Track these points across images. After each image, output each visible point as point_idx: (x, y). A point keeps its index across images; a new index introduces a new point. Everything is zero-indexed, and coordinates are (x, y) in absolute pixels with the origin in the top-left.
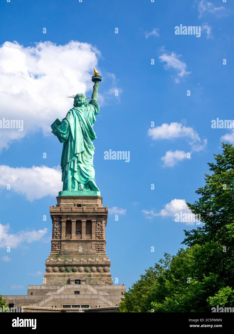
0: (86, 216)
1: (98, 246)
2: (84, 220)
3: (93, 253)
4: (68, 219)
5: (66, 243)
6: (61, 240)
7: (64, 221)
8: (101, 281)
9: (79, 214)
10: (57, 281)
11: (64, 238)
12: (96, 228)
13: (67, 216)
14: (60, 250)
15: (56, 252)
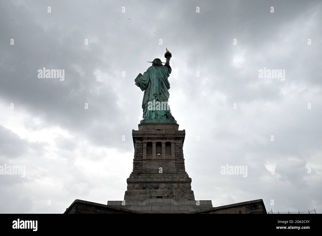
0: (166, 139)
1: (177, 165)
2: (164, 141)
3: (173, 172)
4: (149, 141)
5: (147, 162)
6: (142, 159)
7: (145, 143)
8: (184, 198)
9: (159, 136)
10: (139, 198)
11: (144, 158)
12: (175, 149)
13: (148, 138)
14: (141, 168)
15: (138, 170)
